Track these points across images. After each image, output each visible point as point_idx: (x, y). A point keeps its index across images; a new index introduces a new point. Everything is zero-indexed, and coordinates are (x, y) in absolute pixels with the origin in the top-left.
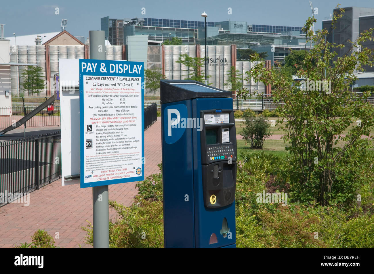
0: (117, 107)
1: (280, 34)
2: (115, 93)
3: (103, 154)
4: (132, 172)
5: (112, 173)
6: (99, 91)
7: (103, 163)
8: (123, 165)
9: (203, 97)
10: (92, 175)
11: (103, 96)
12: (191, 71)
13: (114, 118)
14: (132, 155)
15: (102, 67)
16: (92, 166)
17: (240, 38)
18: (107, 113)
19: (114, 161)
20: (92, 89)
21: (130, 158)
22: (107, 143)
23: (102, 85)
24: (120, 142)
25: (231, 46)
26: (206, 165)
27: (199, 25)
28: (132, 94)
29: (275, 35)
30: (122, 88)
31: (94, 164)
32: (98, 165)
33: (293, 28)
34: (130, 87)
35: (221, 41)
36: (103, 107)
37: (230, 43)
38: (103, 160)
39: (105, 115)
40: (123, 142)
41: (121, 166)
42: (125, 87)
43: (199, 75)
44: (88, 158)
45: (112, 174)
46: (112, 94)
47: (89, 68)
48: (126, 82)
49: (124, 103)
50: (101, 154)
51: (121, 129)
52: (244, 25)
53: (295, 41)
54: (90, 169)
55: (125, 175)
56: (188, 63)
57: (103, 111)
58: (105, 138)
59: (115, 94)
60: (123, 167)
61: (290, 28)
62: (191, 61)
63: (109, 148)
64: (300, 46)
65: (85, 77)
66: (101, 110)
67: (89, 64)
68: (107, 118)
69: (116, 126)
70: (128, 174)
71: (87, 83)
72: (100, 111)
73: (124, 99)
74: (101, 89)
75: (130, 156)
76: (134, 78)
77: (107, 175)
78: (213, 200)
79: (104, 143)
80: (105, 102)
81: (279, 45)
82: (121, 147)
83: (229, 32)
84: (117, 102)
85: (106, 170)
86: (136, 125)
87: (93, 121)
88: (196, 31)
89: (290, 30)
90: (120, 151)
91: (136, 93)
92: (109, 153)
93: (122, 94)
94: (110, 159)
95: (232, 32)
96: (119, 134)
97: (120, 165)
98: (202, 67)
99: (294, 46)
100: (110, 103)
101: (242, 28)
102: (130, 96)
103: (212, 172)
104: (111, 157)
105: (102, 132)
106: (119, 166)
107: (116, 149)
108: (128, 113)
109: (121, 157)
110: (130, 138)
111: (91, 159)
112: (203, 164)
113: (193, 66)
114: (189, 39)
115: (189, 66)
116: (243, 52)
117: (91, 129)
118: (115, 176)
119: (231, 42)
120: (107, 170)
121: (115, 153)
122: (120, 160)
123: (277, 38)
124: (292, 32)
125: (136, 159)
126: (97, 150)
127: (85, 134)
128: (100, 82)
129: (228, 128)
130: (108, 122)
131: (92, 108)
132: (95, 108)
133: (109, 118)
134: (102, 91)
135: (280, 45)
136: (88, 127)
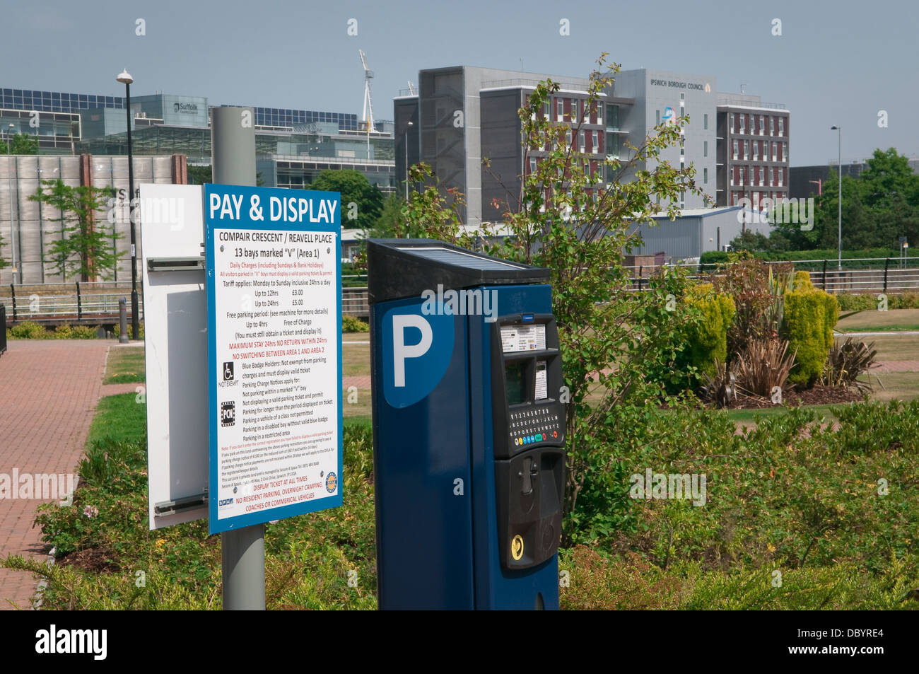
0: (285, 314)
1: (291, 129)
2: (282, 274)
3: (258, 441)
4: (318, 485)
5: (276, 489)
6: (247, 270)
7: (258, 465)
8: (300, 467)
9: (495, 282)
10: (235, 497)
11: (256, 283)
12: (69, 221)
13: (279, 343)
14: (317, 441)
15: (254, 207)
16: (234, 472)
17: (190, 139)
18: (266, 329)
19: (281, 458)
20: (233, 266)
21: (314, 447)
22: (266, 410)
23: (252, 254)
24: (293, 407)
25: (173, 159)
26: (507, 458)
27: (84, 105)
28: (316, 278)
29: (280, 132)
30: (297, 261)
31: (237, 469)
32: (246, 470)
33: (322, 114)
34: (312, 260)
35: (142, 144)
36: (257, 315)
37: (164, 150)
38: (257, 456)
39: (261, 334)
40: (299, 406)
41: (294, 470)
42: (303, 260)
43: (92, 232)
44: (225, 452)
45: (277, 493)
46: (274, 279)
47: (227, 208)
48: (305, 246)
49: (301, 302)
50: (253, 441)
51: (293, 372)
52: (199, 107)
53: (328, 146)
54: (230, 483)
55: (303, 492)
56: (61, 202)
57: (255, 325)
58: (260, 397)
59: (281, 279)
60: (300, 473)
61: (316, 114)
62: (70, 197)
63: (270, 423)
64: (340, 159)
65: (217, 232)
66: (252, 321)
67: (226, 197)
68: (264, 344)
69: (283, 363)
70: (310, 491)
71: (222, 249)
72: (249, 326)
73: (301, 292)
74: (252, 266)
75: (314, 442)
76: (321, 234)
77: (266, 495)
78: (516, 549)
79: (260, 410)
80: (262, 299)
81: (289, 157)
82: (296, 419)
83: (162, 122)
84: (285, 298)
85: (263, 483)
86: (324, 360)
87: (235, 351)
88: (76, 118)
89: (316, 120)
90: (295, 431)
91: (325, 274)
92: (270, 436)
93: (295, 278)
94: (271, 454)
95: (169, 123)
96: (289, 386)
97: (293, 468)
98: (99, 210)
99: (326, 159)
100: (272, 303)
101: (193, 113)
102: (313, 282)
103: (520, 477)
104: (275, 447)
105: (255, 380)
106: (291, 471)
107: (284, 425)
108: (308, 328)
109: (296, 447)
110: (314, 396)
111: (231, 454)
112: (497, 458)
113: (75, 209)
114: (58, 139)
115: (63, 208)
116: (199, 173)
117: (232, 374)
118: (282, 497)
119: (168, 147)
120: (267, 482)
121: (282, 437)
122: (291, 454)
123: (285, 140)
124: (319, 125)
125: (326, 450)
126: (244, 429)
127: (219, 389)
128: (250, 245)
129: (544, 363)
130: (268, 354)
131: (233, 315)
132: (240, 316)
133: (269, 344)
134: (255, 270)
135: (293, 157)
136: (225, 369)
